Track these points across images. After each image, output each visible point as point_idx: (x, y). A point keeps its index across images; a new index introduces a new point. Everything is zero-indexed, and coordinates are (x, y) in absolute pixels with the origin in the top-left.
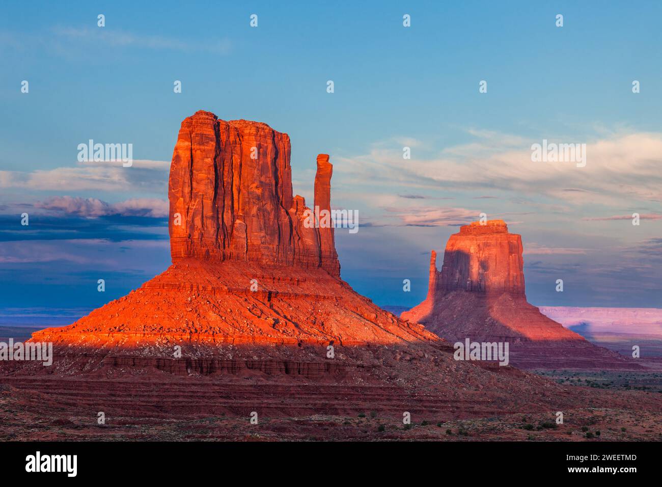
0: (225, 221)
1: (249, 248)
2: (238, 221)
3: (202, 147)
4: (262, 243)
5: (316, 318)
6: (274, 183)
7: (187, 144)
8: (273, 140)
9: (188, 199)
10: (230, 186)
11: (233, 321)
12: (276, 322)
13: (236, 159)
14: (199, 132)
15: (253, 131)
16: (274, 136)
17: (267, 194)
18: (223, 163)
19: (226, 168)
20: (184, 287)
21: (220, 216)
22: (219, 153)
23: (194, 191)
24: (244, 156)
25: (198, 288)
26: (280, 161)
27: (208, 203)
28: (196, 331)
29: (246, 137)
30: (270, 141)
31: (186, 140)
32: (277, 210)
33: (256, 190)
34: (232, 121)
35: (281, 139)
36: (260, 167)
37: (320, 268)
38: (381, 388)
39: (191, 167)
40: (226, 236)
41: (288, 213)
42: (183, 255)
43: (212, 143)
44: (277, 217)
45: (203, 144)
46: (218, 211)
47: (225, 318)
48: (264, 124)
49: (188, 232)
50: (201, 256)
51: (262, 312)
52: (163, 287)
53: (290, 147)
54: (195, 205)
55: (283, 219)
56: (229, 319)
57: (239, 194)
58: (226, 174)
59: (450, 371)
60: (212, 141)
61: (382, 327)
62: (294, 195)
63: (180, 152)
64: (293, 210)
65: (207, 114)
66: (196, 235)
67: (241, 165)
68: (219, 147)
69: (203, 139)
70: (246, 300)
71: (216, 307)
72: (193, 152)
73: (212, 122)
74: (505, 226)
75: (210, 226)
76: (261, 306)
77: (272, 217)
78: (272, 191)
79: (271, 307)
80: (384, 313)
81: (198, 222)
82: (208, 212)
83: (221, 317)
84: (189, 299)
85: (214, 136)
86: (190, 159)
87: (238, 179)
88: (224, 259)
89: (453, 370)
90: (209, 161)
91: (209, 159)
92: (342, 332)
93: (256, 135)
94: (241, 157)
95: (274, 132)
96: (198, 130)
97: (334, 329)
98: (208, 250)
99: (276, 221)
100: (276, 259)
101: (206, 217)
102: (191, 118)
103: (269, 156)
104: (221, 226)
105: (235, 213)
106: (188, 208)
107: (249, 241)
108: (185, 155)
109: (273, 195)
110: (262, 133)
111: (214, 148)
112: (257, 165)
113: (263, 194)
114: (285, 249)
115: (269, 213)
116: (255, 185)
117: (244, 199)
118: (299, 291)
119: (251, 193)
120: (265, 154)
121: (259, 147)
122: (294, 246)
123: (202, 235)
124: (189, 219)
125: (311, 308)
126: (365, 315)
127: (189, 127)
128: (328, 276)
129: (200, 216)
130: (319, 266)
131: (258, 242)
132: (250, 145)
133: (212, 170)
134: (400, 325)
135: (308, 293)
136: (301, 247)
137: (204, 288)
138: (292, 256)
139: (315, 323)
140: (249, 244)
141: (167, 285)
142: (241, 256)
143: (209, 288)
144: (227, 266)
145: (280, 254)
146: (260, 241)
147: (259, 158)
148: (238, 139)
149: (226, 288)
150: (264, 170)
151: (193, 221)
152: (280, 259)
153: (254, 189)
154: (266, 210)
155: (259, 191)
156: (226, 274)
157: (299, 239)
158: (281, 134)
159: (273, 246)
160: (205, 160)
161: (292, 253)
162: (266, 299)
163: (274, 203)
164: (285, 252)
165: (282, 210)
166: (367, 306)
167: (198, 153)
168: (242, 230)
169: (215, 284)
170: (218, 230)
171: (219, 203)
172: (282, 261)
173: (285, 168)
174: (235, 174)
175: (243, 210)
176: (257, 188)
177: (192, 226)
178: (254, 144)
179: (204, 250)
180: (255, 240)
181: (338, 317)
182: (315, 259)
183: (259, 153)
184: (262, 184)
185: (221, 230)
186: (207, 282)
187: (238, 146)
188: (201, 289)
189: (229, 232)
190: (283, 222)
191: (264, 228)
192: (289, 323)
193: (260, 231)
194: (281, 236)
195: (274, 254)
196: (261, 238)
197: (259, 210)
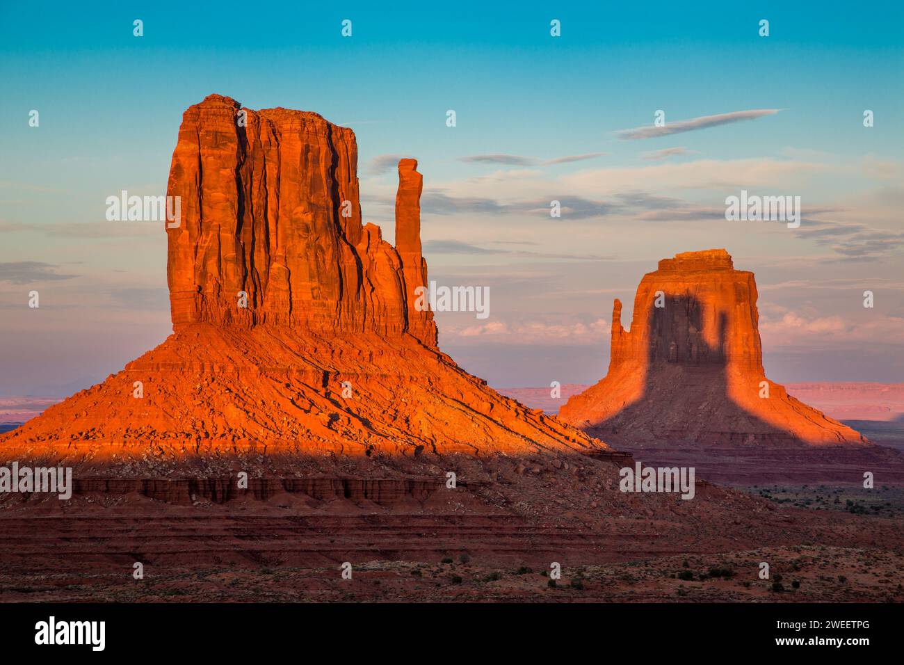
0: (256, 265)
1: (294, 306)
2: (275, 265)
3: (215, 151)
4: (313, 297)
5: (397, 411)
6: (331, 204)
7: (193, 146)
8: (329, 138)
9: (196, 233)
10: (263, 212)
11: (266, 420)
12: (334, 418)
13: (271, 171)
14: (211, 129)
15: (297, 125)
16: (331, 132)
17: (320, 222)
18: (251, 177)
19: (256, 184)
20: (191, 368)
21: (248, 257)
22: (244, 160)
23: (206, 220)
24: (283, 165)
25: (212, 368)
26: (342, 172)
27: (228, 237)
28: (207, 435)
29: (286, 135)
30: (323, 141)
31: (191, 140)
32: (337, 247)
33: (304, 217)
34: (264, 111)
35: (342, 136)
36: (309, 181)
37: (406, 334)
38: (490, 518)
39: (200, 183)
40: (258, 288)
41: (353, 250)
42: (190, 319)
43: (232, 145)
44: (337, 257)
45: (217, 147)
46: (243, 250)
47: (254, 414)
48: (314, 114)
49: (197, 282)
50: (218, 320)
51: (312, 404)
52: (158, 368)
53: (356, 149)
54: (208, 241)
55: (345, 260)
56: (260, 415)
57: (277, 223)
58: (255, 192)
59: (603, 489)
60: (231, 142)
61: (500, 422)
62: (364, 223)
63: (182, 159)
64: (361, 247)
65: (223, 99)
66: (210, 289)
67: (279, 179)
68: (244, 152)
69: (218, 140)
70: (288, 386)
71: (239, 398)
72: (203, 159)
73: (231, 113)
74: (729, 259)
75: (231, 274)
76: (311, 395)
77: (328, 256)
78: (329, 217)
79: (327, 395)
80: (504, 402)
81: (212, 267)
82: (229, 252)
83: (248, 413)
84: (198, 386)
85: (235, 135)
86: (197, 170)
87: (275, 200)
88: (255, 324)
89: (608, 488)
90: (228, 173)
91: (228, 170)
92: (435, 432)
93: (301, 132)
94: (279, 166)
95: (329, 126)
96: (209, 126)
97: (424, 427)
98: (229, 310)
99: (335, 263)
100: (336, 322)
101: (226, 260)
102: (198, 107)
103: (322, 165)
104: (249, 273)
105: (272, 253)
106: (196, 247)
107: (293, 295)
108: (190, 165)
109: (329, 221)
110: (311, 129)
111: (235, 153)
112: (304, 176)
113: (314, 223)
114: (350, 306)
115: (323, 251)
116: (301, 209)
117: (284, 230)
118: (372, 369)
119: (296, 221)
120: (316, 161)
121: (306, 150)
122: (365, 301)
123: (219, 288)
124: (199, 263)
125: (389, 396)
126: (474, 406)
127: (194, 121)
128: (418, 347)
129: (216, 258)
130: (404, 331)
131: (307, 297)
132: (292, 147)
133: (233, 185)
134: (529, 420)
135: (385, 372)
136: (376, 303)
137: (222, 369)
138: (362, 318)
139: (395, 418)
140: (294, 299)
141: (164, 365)
142: (281, 319)
143: (230, 369)
144: (260, 335)
145: (342, 313)
146: (311, 295)
147: (306, 167)
148: (273, 138)
149: (256, 368)
150: (314, 186)
151: (204, 266)
152: (343, 323)
153: (300, 215)
154: (320, 247)
155: (308, 218)
156: (257, 346)
157: (373, 289)
158: (342, 128)
159: (332, 302)
160: (221, 172)
161: (362, 314)
162: (320, 384)
163: (332, 236)
164: (351, 311)
165: (345, 247)
166: (478, 392)
167: (210, 162)
168: (283, 278)
169: (239, 362)
170: (245, 278)
171: (246, 237)
172: (346, 325)
173: (349, 181)
174: (271, 190)
175: (284, 247)
176: (304, 212)
177: (203, 274)
178: (298, 147)
179: (223, 310)
180: (304, 289)
181: (431, 409)
182: (398, 321)
183: (306, 159)
184: (312, 207)
185: (249, 279)
186: (226, 359)
187: (274, 149)
188: (217, 370)
189: (263, 281)
190: (347, 264)
191: (317, 274)
192: (354, 420)
193: (311, 277)
194: (344, 286)
195: (333, 314)
196: (312, 289)
197: (308, 246)
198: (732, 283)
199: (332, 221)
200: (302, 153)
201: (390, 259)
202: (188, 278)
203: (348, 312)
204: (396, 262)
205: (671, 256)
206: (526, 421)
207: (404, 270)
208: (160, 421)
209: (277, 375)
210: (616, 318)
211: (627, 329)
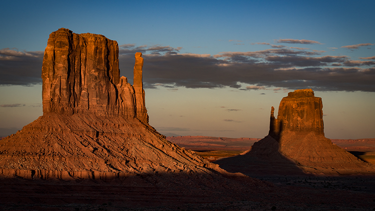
0: (76, 91)
1: (90, 106)
2: (83, 91)
3: (60, 49)
5: (124, 147)
6: (106, 69)
7: (52, 47)
8: (107, 44)
9: (52, 79)
10: (79, 71)
11: (69, 149)
12: (96, 149)
13: (83, 56)
14: (59, 40)
15: (93, 39)
16: (107, 42)
17: (101, 75)
18: (75, 58)
19: (76, 61)
20: (45, 129)
21: (72, 88)
22: (72, 52)
23: (56, 74)
24: (88, 54)
26: (112, 57)
27: (64, 81)
28: (44, 154)
29: (89, 43)
30: (104, 45)
31: (52, 45)
32: (108, 85)
33: (95, 73)
34: (82, 34)
35: (112, 44)
36: (97, 60)
39: (54, 60)
40: (76, 100)
41: (115, 87)
42: (48, 111)
43: (67, 47)
44: (108, 89)
45: (61, 47)
46: (70, 85)
47: (64, 147)
48: (101, 35)
49: (51, 97)
50: (59, 111)
51: (89, 143)
53: (118, 48)
54: (56, 82)
55: (111, 90)
56: (67, 147)
57: (85, 76)
58: (76, 64)
59: (198, 178)
60: (67, 45)
61: (165, 152)
63: (47, 52)
64: (119, 85)
65: (65, 30)
66: (56, 100)
67: (86, 59)
68: (72, 49)
69: (61, 45)
70: (81, 136)
71: (61, 141)
72: (55, 52)
73: (67, 34)
74: (313, 94)
75: (65, 94)
76: (90, 140)
77: (104, 89)
78: (105, 74)
79: (97, 140)
80: (169, 144)
81: (57, 92)
82: (64, 86)
83: (62, 146)
84: (46, 136)
85: (68, 43)
86: (53, 55)
87: (84, 67)
88: (73, 113)
89: (200, 178)
90: (64, 57)
92: (138, 155)
93: (95, 42)
94: (86, 54)
95: (106, 39)
97: (133, 153)
98: (63, 108)
99: (107, 91)
100: (106, 113)
101: (63, 89)
102: (55, 32)
103: (103, 54)
104: (72, 94)
105: (82, 87)
106: (52, 84)
107: (90, 102)
108: (50, 54)
110: (99, 41)
111: (68, 50)
112: (95, 58)
113: (99, 76)
114: (113, 107)
115: (102, 87)
116: (94, 70)
117: (87, 79)
118: (118, 131)
119: (92, 75)
120: (101, 53)
121: (96, 48)
122: (119, 106)
123: (60, 99)
124: (52, 90)
125: (123, 141)
126: (156, 146)
127: (53, 38)
128: (139, 123)
129: (59, 88)
130: (134, 117)
131: (95, 103)
132: (91, 48)
133: (66, 62)
134: (178, 152)
135: (124, 132)
136: (123, 106)
137: (57, 130)
138: (117, 112)
139: (123, 150)
140: (90, 104)
141: (34, 128)
142: (85, 111)
143: (60, 130)
144: (75, 117)
145: (109, 110)
146: (96, 103)
147: (96, 55)
148: (84, 44)
149: (69, 129)
150: (99, 62)
151: (54, 91)
152: (109, 113)
153: (93, 73)
154: (101, 85)
155: (97, 74)
156: (73, 121)
157: (123, 101)
158: (112, 41)
159: (105, 105)
160: (62, 56)
161: (117, 110)
162: (95, 136)
163: (106, 80)
164: (113, 109)
165: (112, 85)
166: (159, 141)
167: (58, 53)
168: (86, 96)
169: (63, 127)
170: (70, 96)
171: (71, 81)
172: (111, 114)
173: (115, 60)
174: (83, 64)
175: (87, 85)
176: (95, 72)
177: (53, 94)
178: (93, 47)
179: (60, 108)
180: (94, 101)
181: (138, 147)
182: (132, 113)
183: (96, 52)
184: (98, 70)
185: (72, 96)
186: (58, 126)
187: (84, 48)
188: (54, 130)
189: (78, 97)
190: (112, 92)
191: (99, 95)
192: (104, 150)
193: (97, 97)
194: (110, 100)
195: (105, 110)
196: (97, 100)
197: (96, 84)
198: (313, 101)
199: (106, 75)
200: (95, 50)
201: (130, 90)
202: (48, 95)
204: (132, 91)
206: (176, 152)
207: (136, 94)
208: (29, 148)
209: (78, 133)
210: (272, 113)
211: (276, 118)
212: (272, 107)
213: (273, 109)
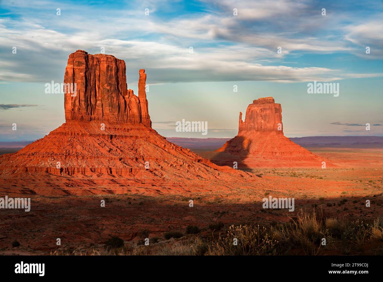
0: (92, 102)
1: (104, 114)
2: (98, 102)
4: (110, 112)
5: (133, 147)
6: (116, 84)
7: (72, 66)
8: (116, 63)
10: (94, 86)
11: (89, 150)
12: (112, 149)
13: (97, 72)
15: (105, 59)
16: (116, 61)
17: (112, 89)
18: (91, 75)
19: (92, 77)
20: (68, 134)
21: (89, 100)
22: (88, 70)
24: (101, 71)
26: (120, 73)
27: (82, 94)
28: (69, 154)
29: (102, 62)
30: (114, 64)
31: (71, 64)
32: (118, 97)
33: (107, 87)
34: (96, 55)
35: (121, 62)
36: (109, 76)
37: (141, 123)
39: (74, 77)
40: (92, 109)
41: (124, 98)
42: (70, 119)
43: (84, 65)
44: (118, 99)
45: (79, 66)
46: (87, 97)
47: (85, 148)
48: (111, 56)
49: (72, 108)
50: (79, 119)
51: (105, 145)
52: (58, 134)
53: (125, 66)
55: (121, 101)
56: (87, 148)
57: (99, 89)
58: (92, 80)
60: (84, 64)
61: (167, 151)
62: (128, 89)
63: (68, 70)
64: (127, 96)
65: (81, 51)
66: (76, 109)
67: (99, 76)
68: (88, 67)
69: (79, 64)
70: (98, 139)
71: (82, 143)
72: (75, 70)
73: (83, 55)
74: (273, 100)
75: (83, 105)
76: (106, 142)
77: (115, 99)
78: (115, 87)
79: (111, 142)
80: (169, 144)
81: (77, 103)
82: (83, 98)
83: (83, 147)
84: (70, 139)
85: (85, 62)
86: (73, 73)
87: (98, 82)
88: (91, 120)
90: (82, 74)
91: (82, 73)
92: (145, 153)
93: (106, 61)
95: (116, 59)
96: (77, 59)
97: (141, 152)
98: (82, 116)
99: (117, 102)
100: (117, 120)
101: (82, 101)
102: (74, 54)
103: (113, 71)
104: (89, 104)
105: (97, 98)
106: (72, 97)
107: (104, 111)
108: (71, 72)
109: (115, 88)
110: (110, 60)
111: (85, 68)
112: (107, 75)
114: (122, 115)
115: (113, 98)
116: (106, 85)
117: (101, 91)
118: (128, 134)
119: (105, 88)
120: (111, 70)
121: (108, 66)
122: (127, 113)
123: (79, 109)
124: (73, 101)
125: (132, 142)
126: (159, 146)
127: (72, 58)
128: (144, 127)
129: (78, 100)
130: (140, 122)
132: (104, 66)
133: (84, 78)
135: (132, 135)
136: (131, 114)
137: (78, 134)
138: (126, 118)
139: (132, 149)
140: (104, 112)
141: (60, 133)
142: (100, 118)
143: (80, 134)
144: (92, 123)
145: (120, 117)
146: (109, 112)
147: (108, 72)
148: (98, 63)
150: (111, 77)
151: (75, 102)
152: (120, 120)
154: (112, 96)
155: (109, 88)
156: (90, 127)
157: (130, 110)
158: (121, 60)
159: (116, 113)
160: (80, 74)
161: (126, 116)
162: (110, 138)
163: (116, 93)
165: (121, 96)
166: (161, 141)
167: (77, 71)
168: (101, 106)
169: (83, 132)
170: (88, 106)
171: (88, 94)
172: (121, 121)
173: (123, 76)
174: (97, 80)
175: (101, 96)
177: (74, 105)
178: (106, 65)
179: (80, 116)
180: (107, 110)
181: (145, 146)
182: (138, 119)
183: (108, 69)
184: (110, 85)
185: (89, 107)
186: (79, 131)
187: (98, 66)
188: (76, 134)
189: (94, 107)
190: (121, 102)
191: (111, 105)
192: (118, 150)
193: (109, 106)
194: (120, 109)
195: (117, 117)
196: (110, 109)
197: (108, 96)
198: (274, 107)
199: (116, 88)
200: (107, 68)
201: (136, 100)
202: (70, 106)
203: (122, 116)
204: (138, 101)
205: (257, 99)
206: (176, 150)
207: (141, 104)
208: (56, 150)
210: (240, 117)
211: (244, 121)
212: (240, 112)
213: (241, 114)
